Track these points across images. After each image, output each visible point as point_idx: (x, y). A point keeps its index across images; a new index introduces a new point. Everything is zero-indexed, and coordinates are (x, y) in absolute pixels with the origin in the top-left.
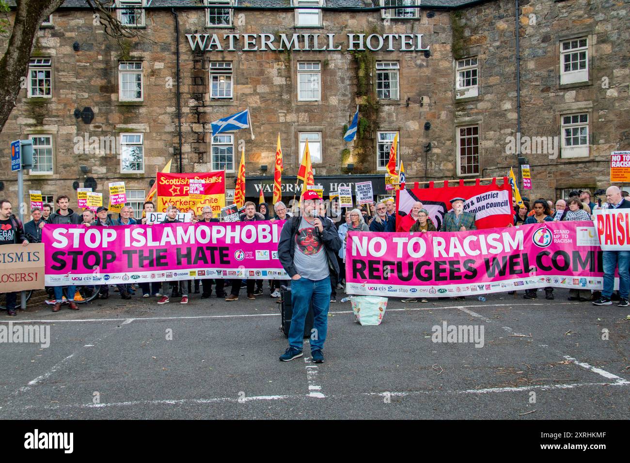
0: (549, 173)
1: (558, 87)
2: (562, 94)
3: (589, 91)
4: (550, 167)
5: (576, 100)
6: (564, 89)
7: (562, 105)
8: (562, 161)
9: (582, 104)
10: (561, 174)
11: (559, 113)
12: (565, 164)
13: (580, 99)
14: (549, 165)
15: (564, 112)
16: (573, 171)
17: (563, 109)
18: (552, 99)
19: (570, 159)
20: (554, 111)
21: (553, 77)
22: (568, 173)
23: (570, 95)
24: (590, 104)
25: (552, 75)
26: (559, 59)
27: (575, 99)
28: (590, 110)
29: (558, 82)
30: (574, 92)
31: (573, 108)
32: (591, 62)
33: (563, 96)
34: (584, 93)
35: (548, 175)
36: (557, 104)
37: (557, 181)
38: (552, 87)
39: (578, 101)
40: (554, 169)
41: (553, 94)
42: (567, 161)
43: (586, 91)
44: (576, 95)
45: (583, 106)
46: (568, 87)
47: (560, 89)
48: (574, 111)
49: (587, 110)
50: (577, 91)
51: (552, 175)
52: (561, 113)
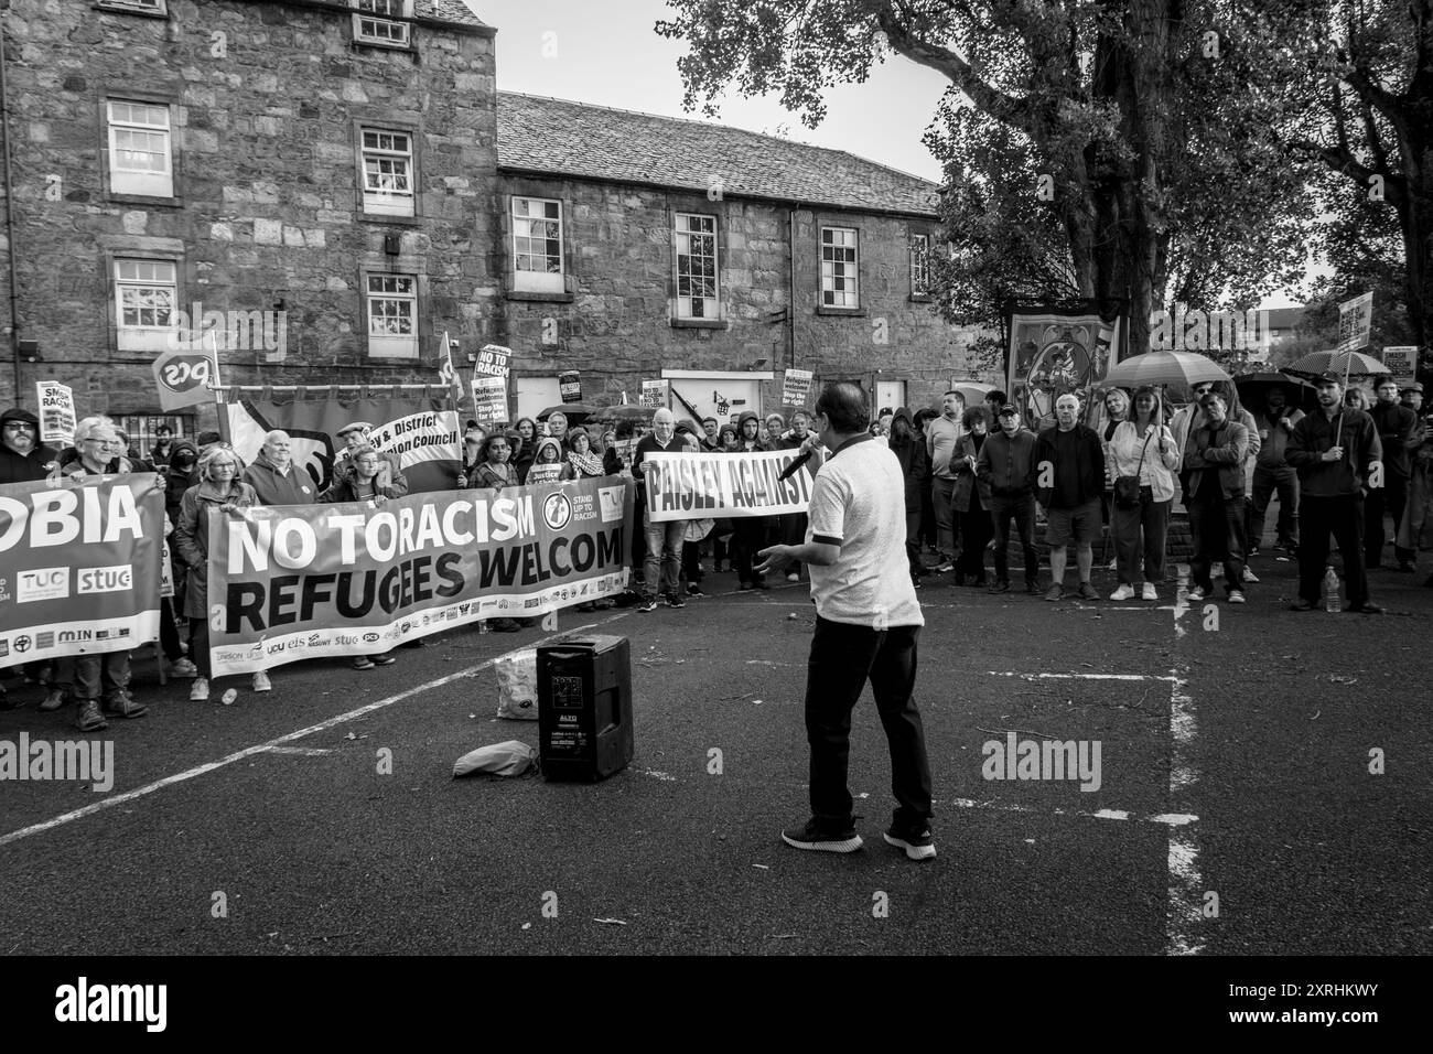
0: (92, 380)
1: (108, 197)
2: (116, 212)
3: (176, 218)
4: (94, 368)
5: (149, 232)
6: (122, 204)
7: (119, 237)
8: (123, 356)
9: (163, 243)
10: (121, 384)
11: (111, 253)
12: (128, 362)
13: (156, 232)
14: (90, 362)
15: (124, 253)
16: (147, 379)
17: (120, 245)
18: (94, 220)
19: (141, 353)
20: (99, 245)
21: (94, 172)
22: (137, 383)
23: (135, 220)
24: (178, 245)
25: (92, 167)
26: (106, 137)
27: (146, 229)
28: (180, 258)
29: (105, 186)
30: (142, 216)
31: (143, 247)
32: (178, 161)
33: (119, 218)
34: (164, 221)
35: (90, 384)
36: (106, 233)
37: (112, 398)
38: (92, 194)
39: (153, 235)
40: (103, 372)
41: (94, 210)
42: (133, 357)
43: (169, 217)
44: (149, 221)
45: (164, 248)
46: (132, 200)
47: (112, 202)
48: (145, 255)
49: (172, 257)
50: (150, 214)
51: (99, 384)
52: (117, 254)
